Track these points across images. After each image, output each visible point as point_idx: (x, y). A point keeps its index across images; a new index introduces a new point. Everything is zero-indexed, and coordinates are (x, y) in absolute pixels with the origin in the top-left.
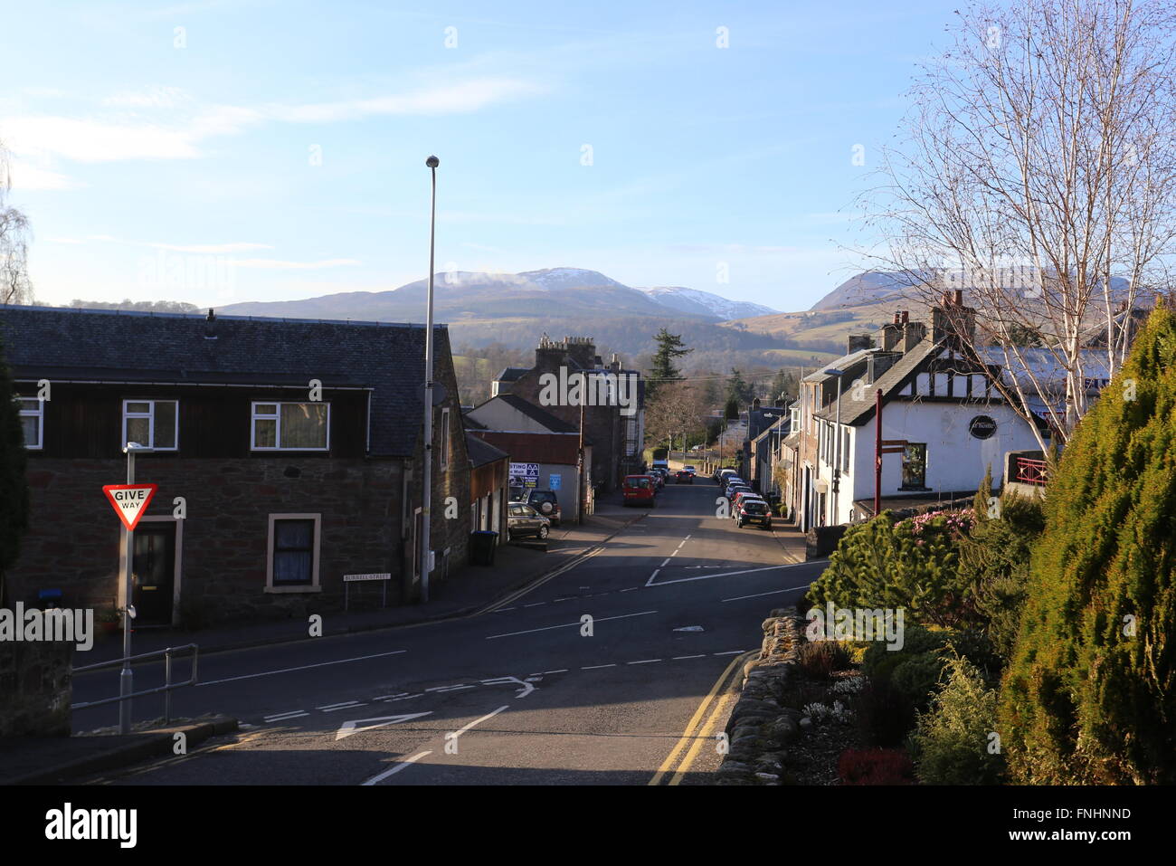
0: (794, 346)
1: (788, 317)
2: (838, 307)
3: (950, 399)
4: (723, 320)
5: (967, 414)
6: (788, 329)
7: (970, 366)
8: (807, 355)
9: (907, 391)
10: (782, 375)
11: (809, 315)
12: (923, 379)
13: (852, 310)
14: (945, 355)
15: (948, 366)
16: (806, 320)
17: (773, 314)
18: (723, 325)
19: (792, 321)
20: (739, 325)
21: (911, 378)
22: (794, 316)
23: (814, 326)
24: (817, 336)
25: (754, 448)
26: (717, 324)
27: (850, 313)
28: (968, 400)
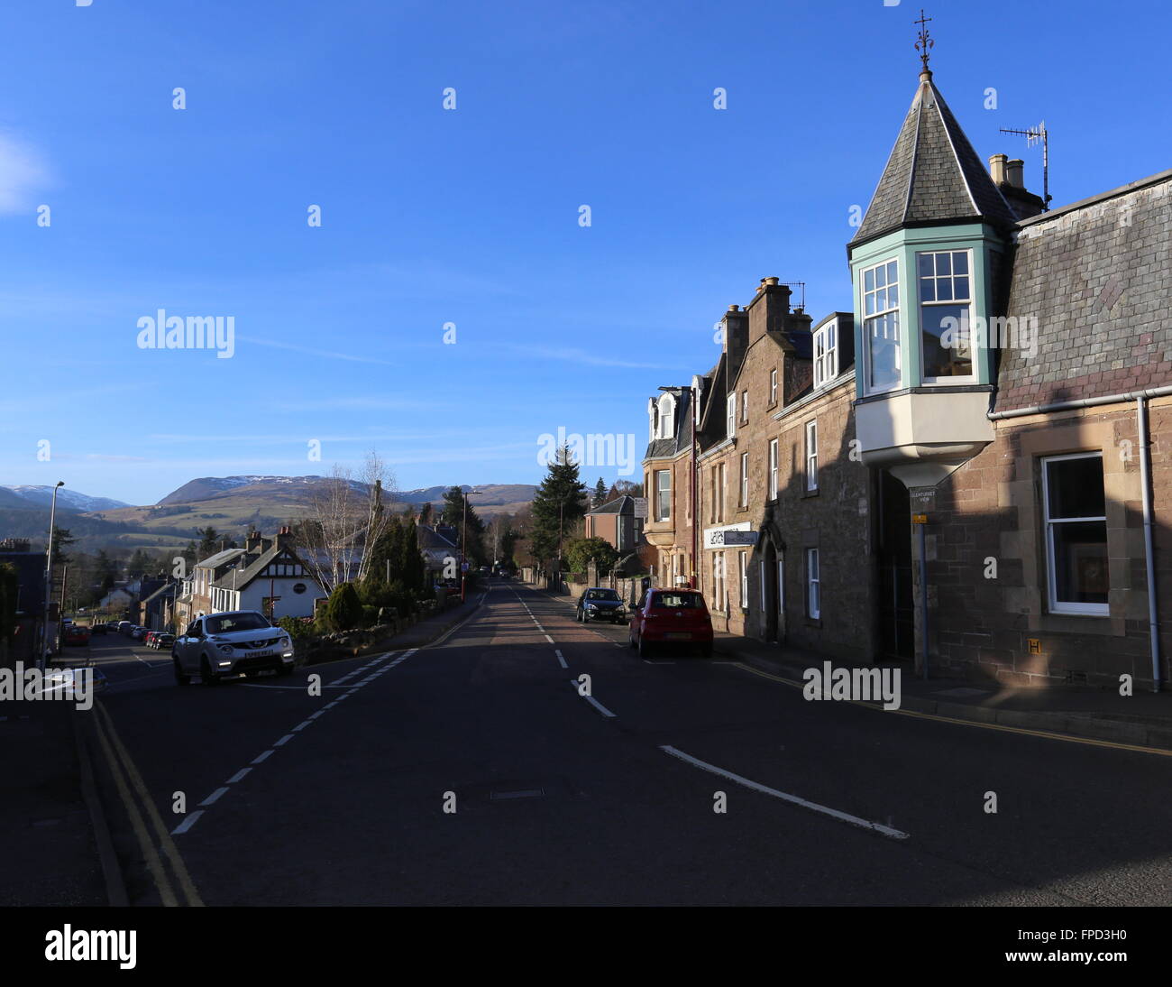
0: (145, 531)
1: (139, 510)
2: (179, 502)
3: (285, 576)
4: (84, 512)
5: (294, 582)
6: (139, 518)
7: (295, 560)
8: (155, 538)
9: (265, 573)
10: (139, 552)
11: (156, 508)
12: (272, 568)
13: (191, 505)
14: (283, 556)
15: (286, 562)
16: (154, 512)
17: (126, 507)
18: (84, 515)
19: (143, 512)
20: (98, 515)
21: (267, 567)
22: (144, 508)
23: (160, 516)
24: (163, 523)
25: (143, 605)
26: (79, 515)
27: (188, 507)
28: (294, 576)
